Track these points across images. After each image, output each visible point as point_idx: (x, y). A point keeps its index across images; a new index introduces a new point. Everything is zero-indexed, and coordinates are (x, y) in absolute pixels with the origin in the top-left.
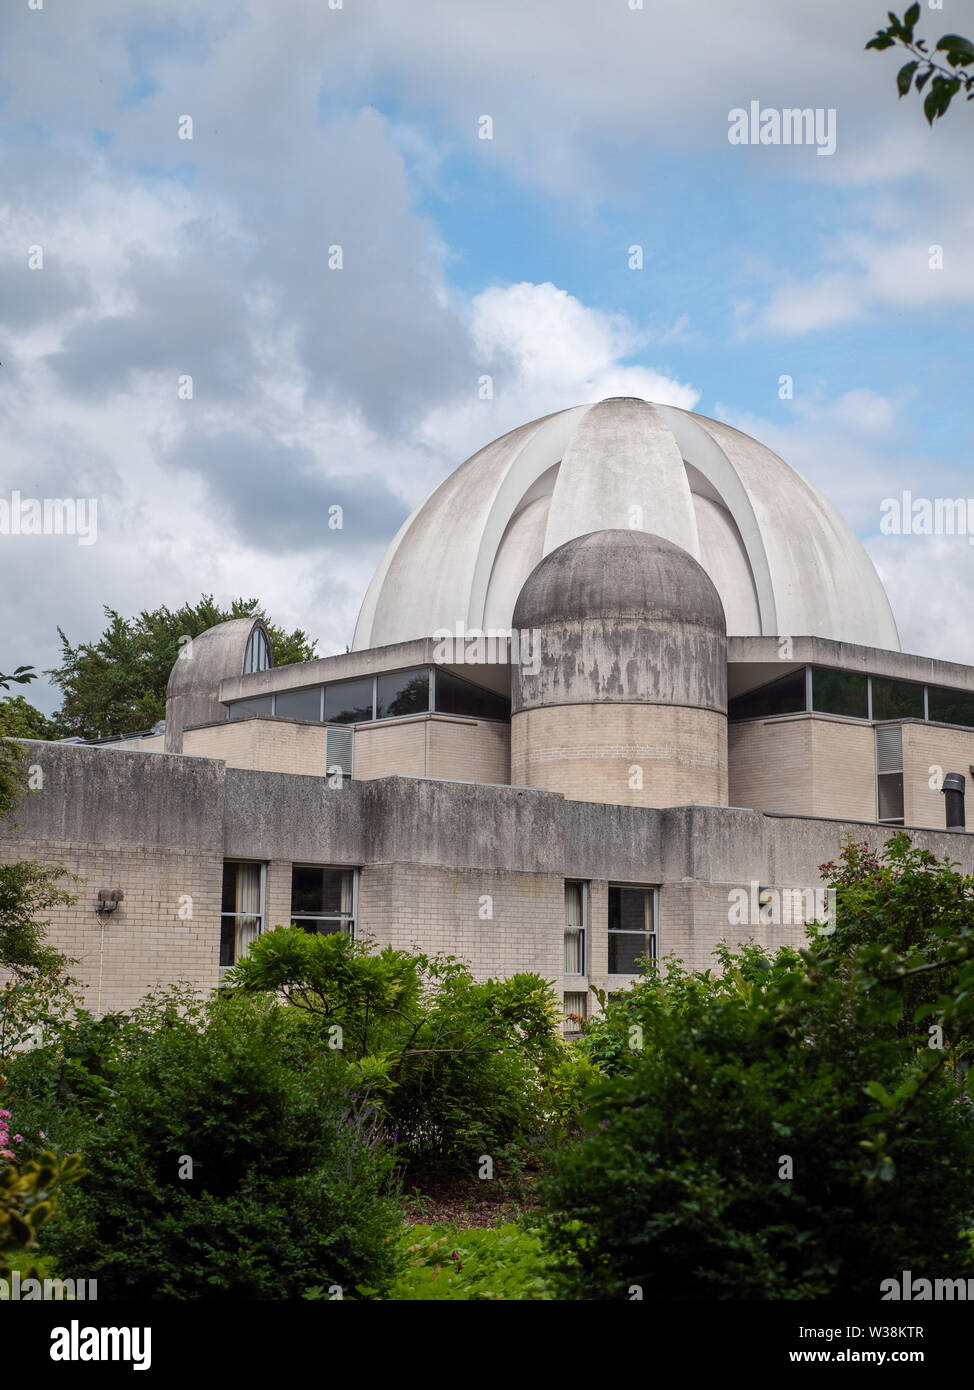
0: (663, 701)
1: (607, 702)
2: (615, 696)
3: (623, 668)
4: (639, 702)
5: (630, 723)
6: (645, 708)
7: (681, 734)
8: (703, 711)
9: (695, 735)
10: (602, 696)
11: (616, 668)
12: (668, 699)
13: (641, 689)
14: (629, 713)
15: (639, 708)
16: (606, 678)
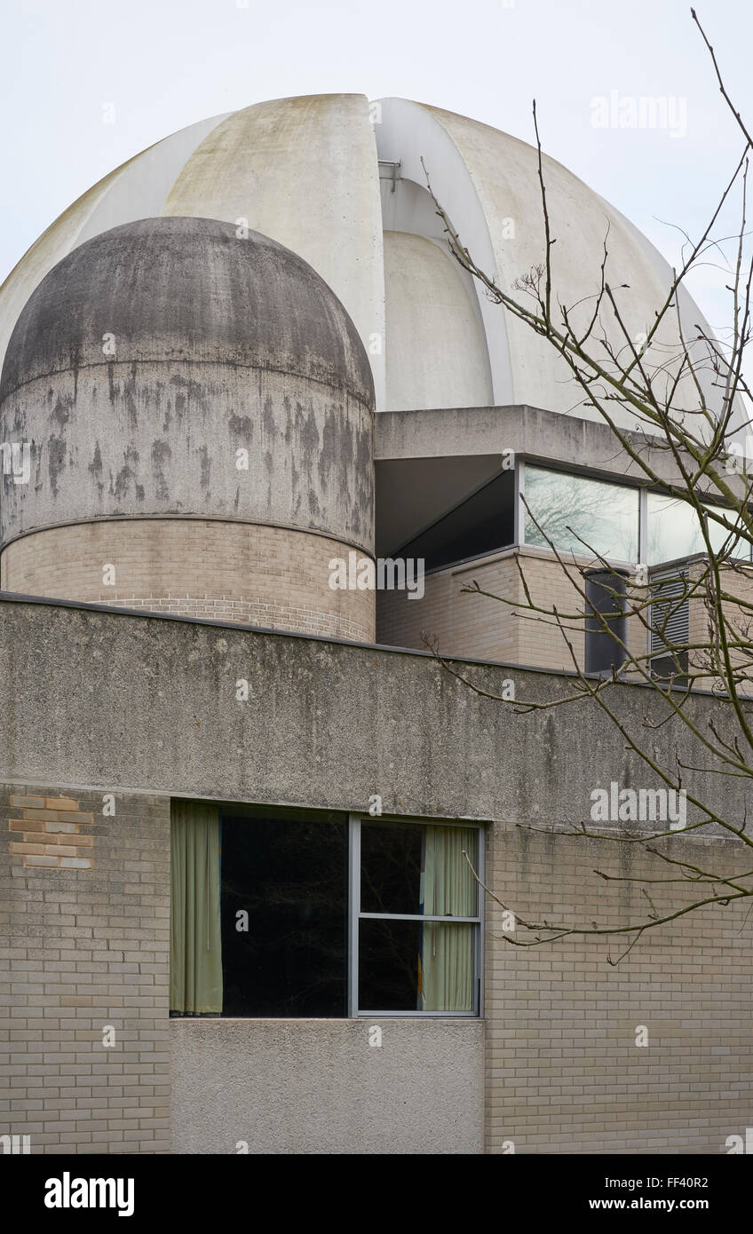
0: (219, 513)
1: (118, 518)
2: (130, 505)
3: (145, 453)
4: (173, 517)
5: (156, 556)
6: (183, 528)
7: (252, 576)
8: (302, 536)
9: (284, 579)
10: (108, 505)
11: (133, 455)
12: (228, 511)
13: (176, 493)
14: (155, 537)
15: (174, 528)
16: (114, 474)
